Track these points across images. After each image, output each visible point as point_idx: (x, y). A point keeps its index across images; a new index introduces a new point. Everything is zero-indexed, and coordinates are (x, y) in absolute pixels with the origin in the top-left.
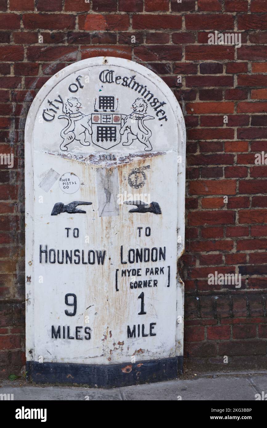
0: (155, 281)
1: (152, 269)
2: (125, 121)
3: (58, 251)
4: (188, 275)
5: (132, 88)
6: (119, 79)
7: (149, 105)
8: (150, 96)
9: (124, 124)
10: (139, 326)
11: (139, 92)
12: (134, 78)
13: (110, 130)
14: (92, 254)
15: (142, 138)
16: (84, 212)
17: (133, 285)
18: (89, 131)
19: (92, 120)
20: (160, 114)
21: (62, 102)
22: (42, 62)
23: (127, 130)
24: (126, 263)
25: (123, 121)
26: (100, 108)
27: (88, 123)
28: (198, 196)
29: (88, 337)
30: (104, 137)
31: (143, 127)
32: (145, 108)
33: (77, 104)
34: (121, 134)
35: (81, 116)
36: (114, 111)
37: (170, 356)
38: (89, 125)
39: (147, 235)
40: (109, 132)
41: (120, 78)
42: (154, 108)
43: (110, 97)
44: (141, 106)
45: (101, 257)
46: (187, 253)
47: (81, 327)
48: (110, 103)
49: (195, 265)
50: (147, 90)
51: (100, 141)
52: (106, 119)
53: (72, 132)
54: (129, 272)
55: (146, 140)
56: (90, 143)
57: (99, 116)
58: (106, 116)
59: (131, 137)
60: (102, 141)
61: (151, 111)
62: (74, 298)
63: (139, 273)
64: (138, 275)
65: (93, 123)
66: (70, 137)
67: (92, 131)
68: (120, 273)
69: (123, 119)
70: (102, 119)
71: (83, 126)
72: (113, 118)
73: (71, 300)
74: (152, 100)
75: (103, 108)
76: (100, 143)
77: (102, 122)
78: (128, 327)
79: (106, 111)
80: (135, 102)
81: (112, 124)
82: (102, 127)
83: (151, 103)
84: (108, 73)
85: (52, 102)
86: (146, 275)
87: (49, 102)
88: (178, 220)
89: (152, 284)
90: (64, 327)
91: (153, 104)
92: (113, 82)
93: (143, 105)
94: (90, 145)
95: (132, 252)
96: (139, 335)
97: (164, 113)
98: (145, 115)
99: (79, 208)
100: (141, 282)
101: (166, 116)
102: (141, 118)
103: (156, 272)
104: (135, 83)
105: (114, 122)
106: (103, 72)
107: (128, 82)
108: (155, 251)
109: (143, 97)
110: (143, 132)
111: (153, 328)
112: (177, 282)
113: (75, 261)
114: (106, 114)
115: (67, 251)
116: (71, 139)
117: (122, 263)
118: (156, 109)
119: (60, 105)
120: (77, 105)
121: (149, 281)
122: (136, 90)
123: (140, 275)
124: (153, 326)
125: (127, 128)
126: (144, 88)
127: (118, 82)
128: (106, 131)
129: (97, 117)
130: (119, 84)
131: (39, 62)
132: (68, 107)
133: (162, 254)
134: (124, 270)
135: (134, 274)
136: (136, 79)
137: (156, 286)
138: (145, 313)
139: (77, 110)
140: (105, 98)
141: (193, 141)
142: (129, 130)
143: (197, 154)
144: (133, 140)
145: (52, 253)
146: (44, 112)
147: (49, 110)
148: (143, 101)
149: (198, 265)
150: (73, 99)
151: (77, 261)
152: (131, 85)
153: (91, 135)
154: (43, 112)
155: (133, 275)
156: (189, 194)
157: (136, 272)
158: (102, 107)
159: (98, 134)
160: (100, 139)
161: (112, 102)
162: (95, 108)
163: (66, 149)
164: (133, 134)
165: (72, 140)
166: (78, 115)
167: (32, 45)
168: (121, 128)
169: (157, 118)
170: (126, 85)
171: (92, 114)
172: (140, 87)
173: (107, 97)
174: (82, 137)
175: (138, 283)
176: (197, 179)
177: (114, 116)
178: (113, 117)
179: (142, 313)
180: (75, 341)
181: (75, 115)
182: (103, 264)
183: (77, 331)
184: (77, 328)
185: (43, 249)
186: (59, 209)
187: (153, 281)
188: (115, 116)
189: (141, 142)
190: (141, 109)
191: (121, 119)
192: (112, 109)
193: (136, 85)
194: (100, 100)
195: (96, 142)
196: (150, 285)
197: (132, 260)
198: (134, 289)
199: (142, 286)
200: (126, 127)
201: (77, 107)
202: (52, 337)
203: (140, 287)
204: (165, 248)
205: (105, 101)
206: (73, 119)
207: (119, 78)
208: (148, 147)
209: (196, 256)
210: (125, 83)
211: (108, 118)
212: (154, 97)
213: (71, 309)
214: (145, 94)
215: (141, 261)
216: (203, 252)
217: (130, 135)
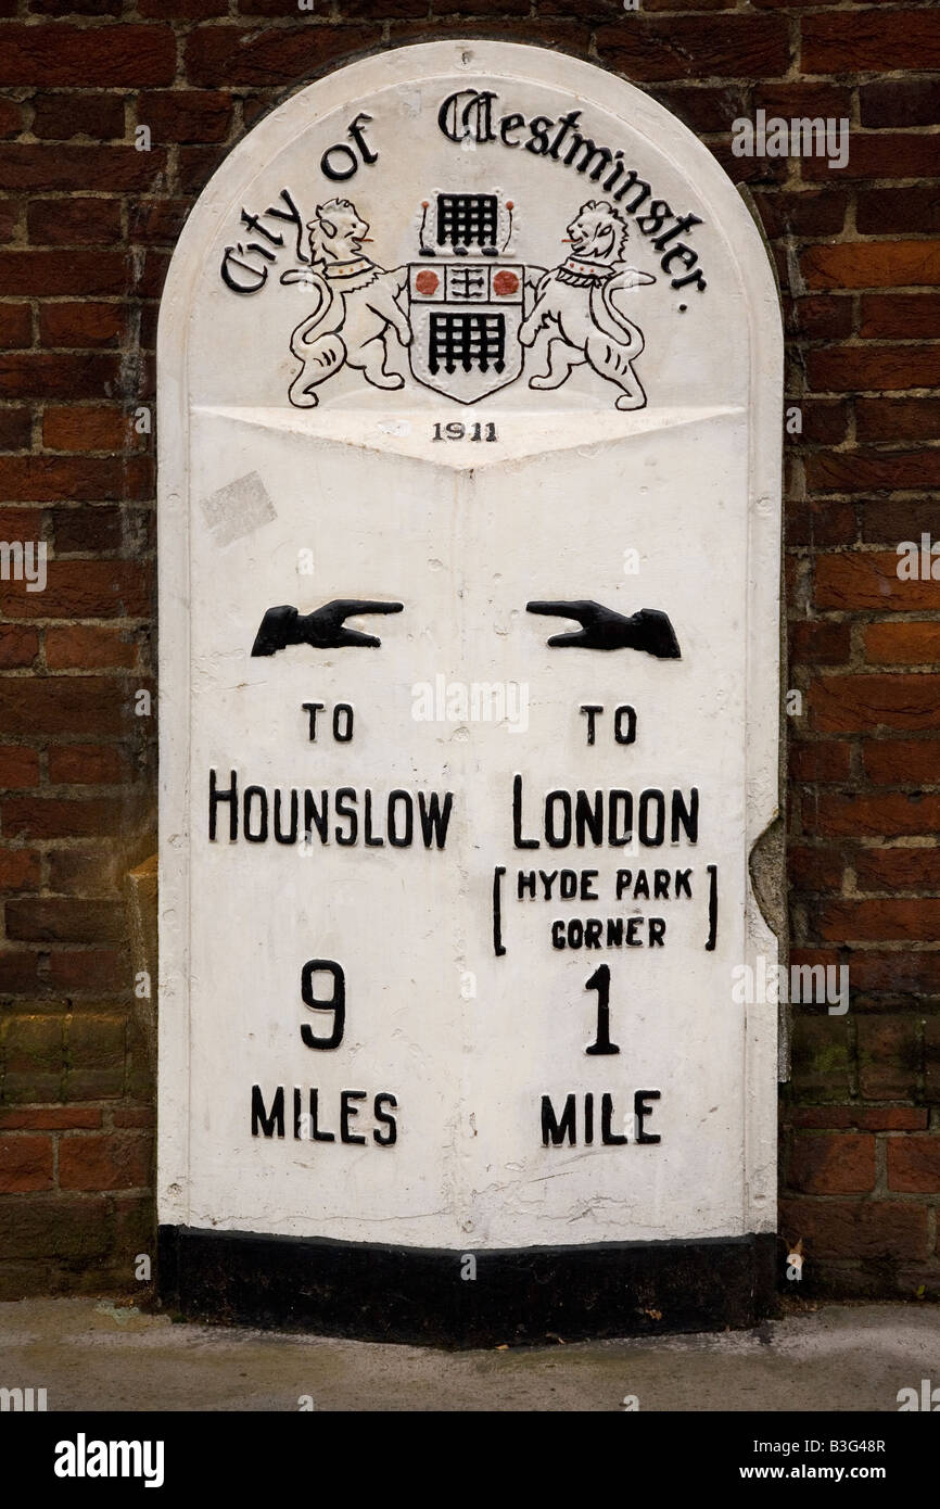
0: (653, 922)
1: (642, 875)
2: (540, 292)
3: (277, 793)
4: (810, 928)
5: (568, 161)
6: (516, 126)
7: (633, 229)
8: (636, 192)
9: (537, 302)
10: (589, 1099)
11: (596, 176)
12: (576, 122)
13: (483, 328)
14: (401, 805)
15: (607, 361)
16: (373, 643)
17: (564, 934)
18: (398, 333)
19: (409, 290)
20: (675, 263)
21: (295, 218)
22: (244, 90)
23: (546, 326)
24: (534, 845)
25: (533, 291)
26: (441, 242)
27: (395, 299)
29: (385, 1135)
30: (458, 356)
31: (610, 314)
32: (618, 239)
33: (354, 226)
34: (523, 345)
35: (369, 275)
36: (494, 254)
38: (400, 309)
39: (619, 739)
40: (475, 336)
41: (521, 123)
42: (653, 241)
43: (481, 199)
44: (602, 234)
45: (436, 820)
46: (805, 839)
47: (360, 1096)
48: (481, 222)
49: (838, 890)
50: (627, 169)
51: (442, 371)
52: (464, 286)
53: (333, 336)
54: (548, 882)
55: (621, 368)
56: (403, 380)
57: (439, 272)
58: (467, 272)
59: (562, 353)
60: (450, 369)
61: (641, 254)
62: (333, 977)
63: (590, 890)
64: (586, 897)
65: (416, 302)
66: (326, 356)
67: (411, 330)
68: (509, 885)
69: (532, 286)
70: (450, 286)
71: (374, 311)
72: (492, 281)
73: (323, 986)
74: (644, 210)
75: (455, 242)
76: (441, 380)
77: (450, 298)
78: (546, 1101)
79: (463, 254)
80: (578, 217)
81: (488, 303)
82: (450, 317)
83: (641, 221)
84: (472, 103)
85: (257, 217)
86: (619, 896)
87: (245, 217)
89: (643, 933)
90: (297, 1093)
91: (649, 225)
92: (490, 137)
93: (610, 226)
94: (401, 386)
95: (558, 806)
96: (589, 1138)
97: (695, 258)
98: (618, 268)
99: (353, 624)
100: (598, 924)
101: (699, 273)
102: (603, 281)
103: (661, 889)
104: (579, 142)
105: (494, 298)
106: (453, 98)
107: (552, 137)
108: (652, 805)
109: (610, 197)
110: (611, 337)
111: (649, 1111)
113: (339, 831)
114: (465, 265)
115: (308, 794)
116: (329, 363)
117: (519, 844)
118: (659, 245)
119: (287, 231)
120: (352, 229)
121: (632, 922)
122: (582, 168)
123: (595, 897)
124: (647, 1104)
125: (548, 321)
126: (615, 161)
127: (510, 138)
128: (466, 330)
129: (428, 275)
130: (517, 144)
131: (234, 90)
132: (319, 237)
133: (685, 816)
134: (527, 875)
135: (568, 891)
136: (585, 129)
137: (661, 944)
138: (614, 1050)
139: (352, 251)
140: (462, 204)
141: (832, 395)
142: (554, 326)
143: (847, 447)
144: (570, 366)
145: (256, 801)
146: (227, 256)
147: (245, 249)
148: (610, 213)
149: (850, 889)
150: (337, 207)
151: (346, 835)
152: (563, 152)
153: (408, 345)
154: (225, 260)
155: (564, 895)
157: (577, 885)
158: (448, 239)
159: (434, 343)
160: (442, 363)
161: (488, 216)
162: (422, 243)
163: (313, 402)
164: (569, 343)
165: (334, 365)
166: (356, 268)
167: (207, 23)
168: (525, 320)
169: (665, 281)
170: (544, 151)
171: (409, 266)
172: (598, 159)
173: (468, 199)
174: (371, 356)
175: (585, 928)
176: (845, 547)
177: (495, 272)
178: (493, 276)
179: (603, 1047)
180: (337, 1144)
181: (347, 271)
182: (441, 845)
183: (346, 1111)
184: (345, 1096)
185: (223, 786)
186: (279, 631)
187: (646, 922)
188: (500, 274)
189: (603, 376)
190: (602, 243)
191: (525, 285)
192: (487, 246)
193: (583, 152)
194: (442, 210)
195: (427, 376)
196: (635, 938)
197: (559, 834)
198: (568, 952)
199: (603, 940)
200: (544, 316)
201: (354, 239)
202: (255, 1132)
203: (593, 946)
204: (694, 793)
205: (462, 216)
206: (338, 286)
207: (514, 122)
208: (629, 395)
210: (538, 145)
211: (473, 282)
212: (654, 197)
213: (323, 1026)
214: (618, 186)
215: (597, 840)
216: (872, 838)
217: (559, 346)
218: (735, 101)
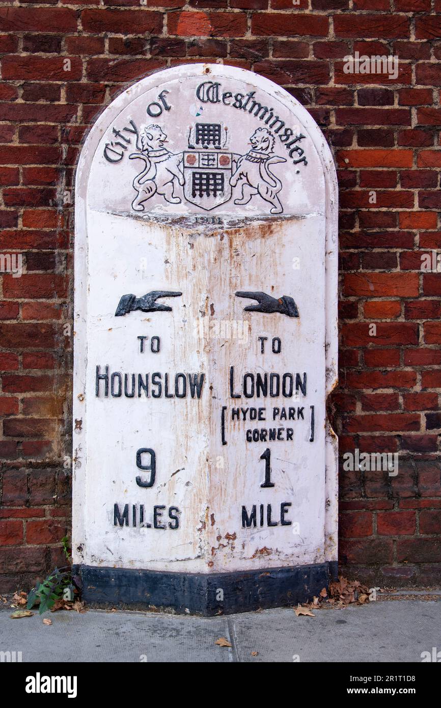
0: (288, 430)
1: (284, 410)
2: (239, 164)
3: (126, 375)
4: (343, 427)
5: (250, 112)
6: (229, 97)
7: (277, 140)
8: (278, 124)
9: (237, 169)
10: (262, 507)
11: (262, 118)
12: (253, 96)
13: (215, 179)
14: (181, 380)
15: (267, 193)
16: (169, 309)
17: (251, 435)
18: (179, 180)
19: (184, 162)
20: (295, 153)
21: (135, 132)
22: (110, 83)
23: (241, 179)
24: (239, 397)
25: (236, 164)
26: (197, 143)
27: (178, 166)
28: (358, 298)
29: (174, 524)
30: (204, 190)
31: (268, 174)
32: (271, 144)
33: (161, 135)
34: (232, 186)
35: (167, 156)
36: (220, 149)
37: (315, 561)
38: (180, 170)
39: (274, 351)
40: (212, 182)
41: (231, 96)
42: (285, 144)
43: (215, 125)
44: (264, 141)
45: (195, 385)
46: (341, 390)
47: (163, 507)
48: (214, 135)
49: (355, 411)
50: (275, 115)
51: (198, 196)
52: (207, 161)
53: (151, 181)
54: (245, 413)
55: (273, 196)
56: (181, 200)
57: (197, 155)
58: (208, 155)
59: (247, 189)
60: (201, 196)
61: (281, 150)
62: (150, 456)
63: (262, 416)
64: (261, 419)
65: (186, 167)
66: (148, 189)
67: (184, 179)
68: (229, 413)
69: (235, 162)
70: (201, 161)
71: (169, 171)
72: (219, 159)
73: (146, 459)
74: (282, 132)
75: (203, 143)
76: (197, 200)
77: (201, 166)
78: (244, 508)
79: (207, 148)
80: (254, 135)
81: (217, 168)
82: (201, 174)
83: (280, 136)
84: (211, 87)
85: (119, 131)
86: (274, 419)
87: (114, 131)
88: (326, 330)
89: (284, 435)
90: (134, 507)
91: (284, 138)
92: (218, 101)
93: (268, 138)
94: (180, 203)
95: (249, 379)
96: (262, 524)
97: (303, 152)
98: (271, 155)
99: (160, 302)
100: (265, 430)
101: (305, 157)
102: (265, 160)
103: (291, 415)
104: (255, 104)
105: (220, 166)
106: (203, 85)
107: (244, 102)
108: (288, 379)
109: (268, 126)
110: (268, 183)
111: (287, 511)
112: (326, 434)
113: (153, 392)
114: (207, 152)
115: (140, 376)
116: (149, 192)
117: (232, 396)
118: (288, 146)
119: (133, 138)
120: (160, 137)
121: (279, 430)
122: (256, 114)
123: (264, 419)
124: (286, 508)
125: (242, 176)
126: (270, 112)
127: (227, 101)
128: (208, 179)
129: (192, 156)
130: (229, 104)
131: (106, 83)
132: (146, 140)
133: (301, 384)
134: (236, 409)
135: (253, 416)
136: (257, 98)
137: (292, 439)
138: (272, 485)
139: (160, 146)
140: (206, 127)
141: (349, 210)
142: (244, 179)
143: (355, 231)
144: (251, 195)
145: (117, 379)
147: (114, 144)
148: (267, 133)
149: (359, 411)
150: (154, 128)
151: (157, 393)
152: (248, 107)
153: (183, 185)
154: (105, 148)
155: (251, 418)
156: (343, 295)
157: (257, 414)
158: (200, 142)
159: (194, 184)
160: (198, 193)
161: (217, 133)
162: (189, 143)
163: (142, 209)
164: (251, 186)
165: (152, 193)
166: (162, 153)
167: (95, 57)
168: (232, 175)
169: (290, 161)
170: (240, 107)
171: (184, 152)
172: (262, 111)
173: (209, 126)
174: (167, 190)
175: (260, 433)
176: (355, 270)
177: (220, 155)
178: (219, 157)
179: (268, 484)
180: (152, 530)
181: (158, 154)
182: (199, 396)
183: (156, 514)
184: (156, 508)
185: (102, 372)
186: (128, 305)
187: (286, 429)
188: (222, 157)
189: (265, 199)
190: (264, 145)
191: (232, 161)
192: (217, 145)
193: (256, 107)
194: (198, 130)
195: (190, 198)
196: (281, 436)
197: (249, 392)
198: (253, 442)
199: (267, 438)
200: (240, 174)
201: (160, 141)
202: (115, 524)
203: (263, 440)
204: (305, 374)
205: (206, 132)
206: (153, 160)
207: (228, 95)
208: (276, 208)
209: (356, 396)
210: (238, 104)
211: (211, 159)
212: (286, 126)
213: (146, 476)
214: (271, 122)
215: (265, 395)
216: (368, 390)
217: (247, 188)
218: (309, 93)
